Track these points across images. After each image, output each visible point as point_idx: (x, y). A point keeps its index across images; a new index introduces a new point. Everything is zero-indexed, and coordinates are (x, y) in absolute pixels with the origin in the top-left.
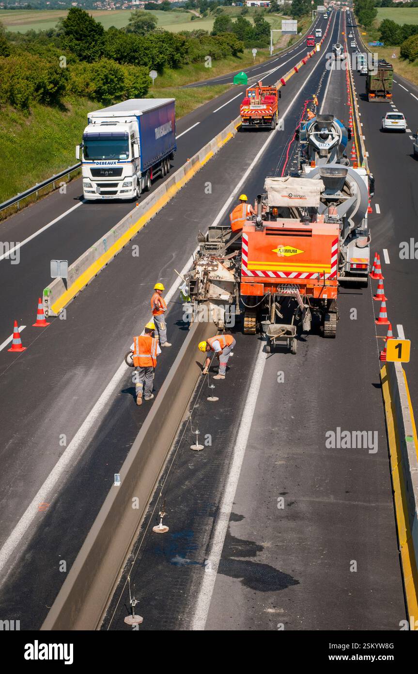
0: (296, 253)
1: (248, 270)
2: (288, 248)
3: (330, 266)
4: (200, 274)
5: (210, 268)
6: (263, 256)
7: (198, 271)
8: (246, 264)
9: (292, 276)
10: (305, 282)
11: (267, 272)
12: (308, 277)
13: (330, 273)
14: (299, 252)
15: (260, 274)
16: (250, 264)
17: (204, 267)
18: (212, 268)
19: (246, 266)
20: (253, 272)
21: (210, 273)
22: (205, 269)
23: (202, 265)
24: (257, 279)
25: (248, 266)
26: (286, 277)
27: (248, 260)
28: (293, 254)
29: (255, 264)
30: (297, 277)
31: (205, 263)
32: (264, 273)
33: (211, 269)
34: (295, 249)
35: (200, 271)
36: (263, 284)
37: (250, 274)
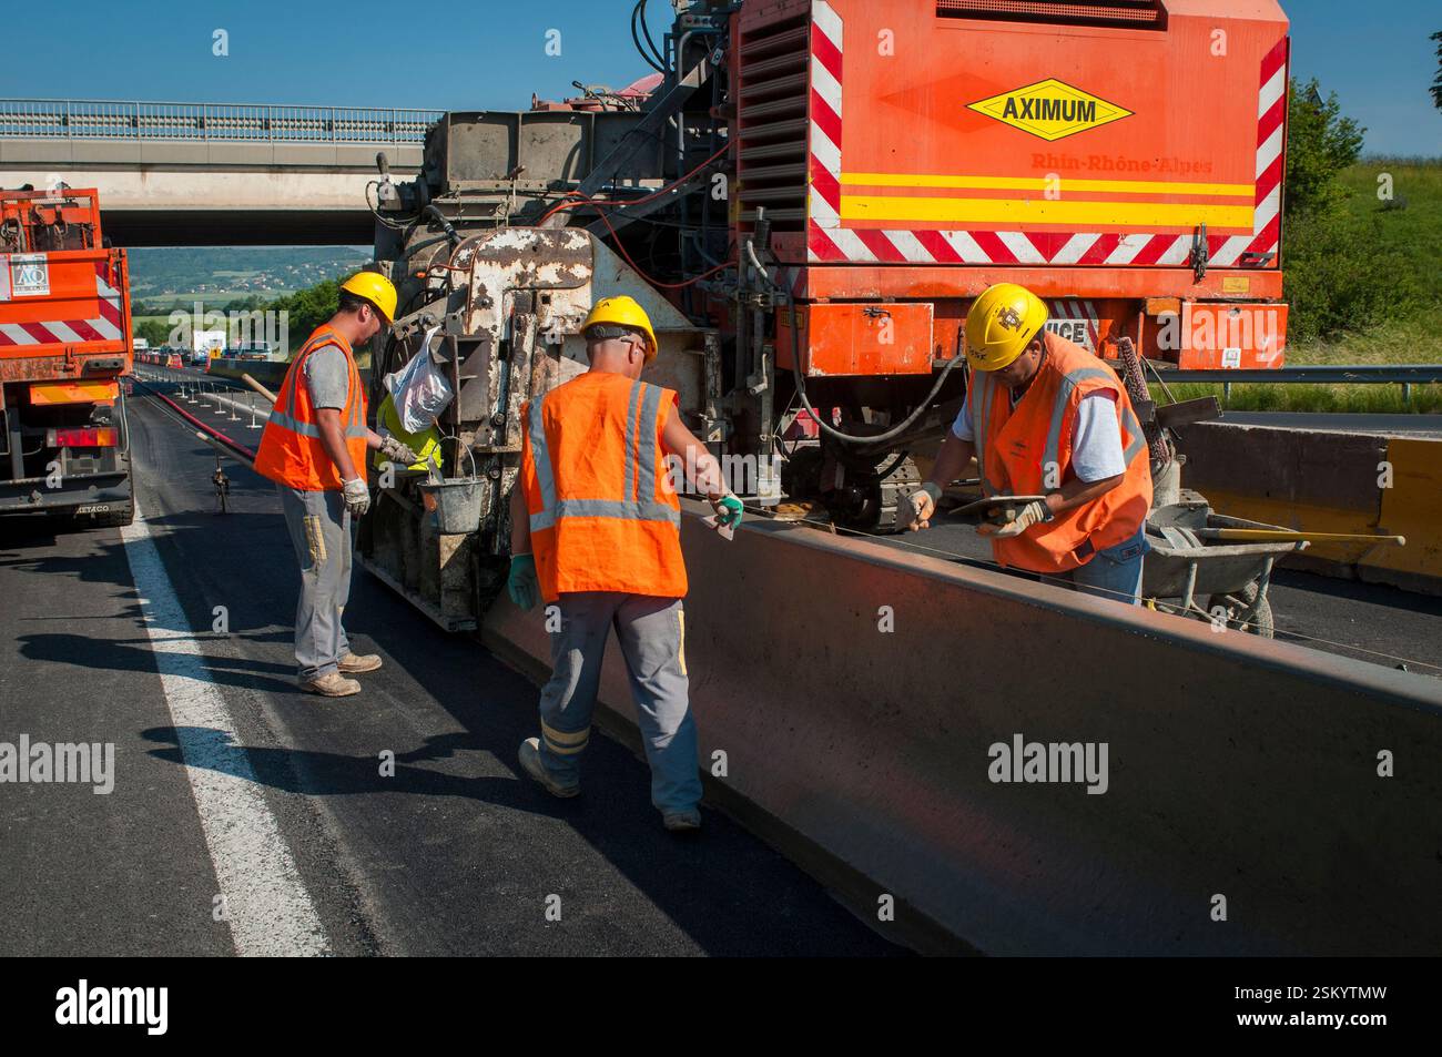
0: (1090, 124)
1: (845, 224)
2: (1052, 91)
3: (1250, 191)
4: (497, 310)
5: (549, 273)
6: (927, 136)
7: (482, 289)
8: (832, 192)
9: (1071, 253)
10: (1136, 285)
11: (944, 234)
12: (1148, 257)
13: (1249, 231)
14: (1106, 113)
15: (911, 248)
16: (857, 190)
17: (517, 266)
18: (559, 273)
19: (834, 202)
20: (872, 236)
21: (546, 300)
22: (522, 277)
23: (505, 257)
24: (896, 280)
25: (844, 200)
26: (1039, 258)
27: (844, 169)
28: (1077, 126)
29: (878, 191)
30: (1092, 260)
31: (520, 245)
32: (930, 238)
33: (554, 279)
34: (1088, 99)
35: (494, 292)
36: (932, 305)
37: (854, 248)
